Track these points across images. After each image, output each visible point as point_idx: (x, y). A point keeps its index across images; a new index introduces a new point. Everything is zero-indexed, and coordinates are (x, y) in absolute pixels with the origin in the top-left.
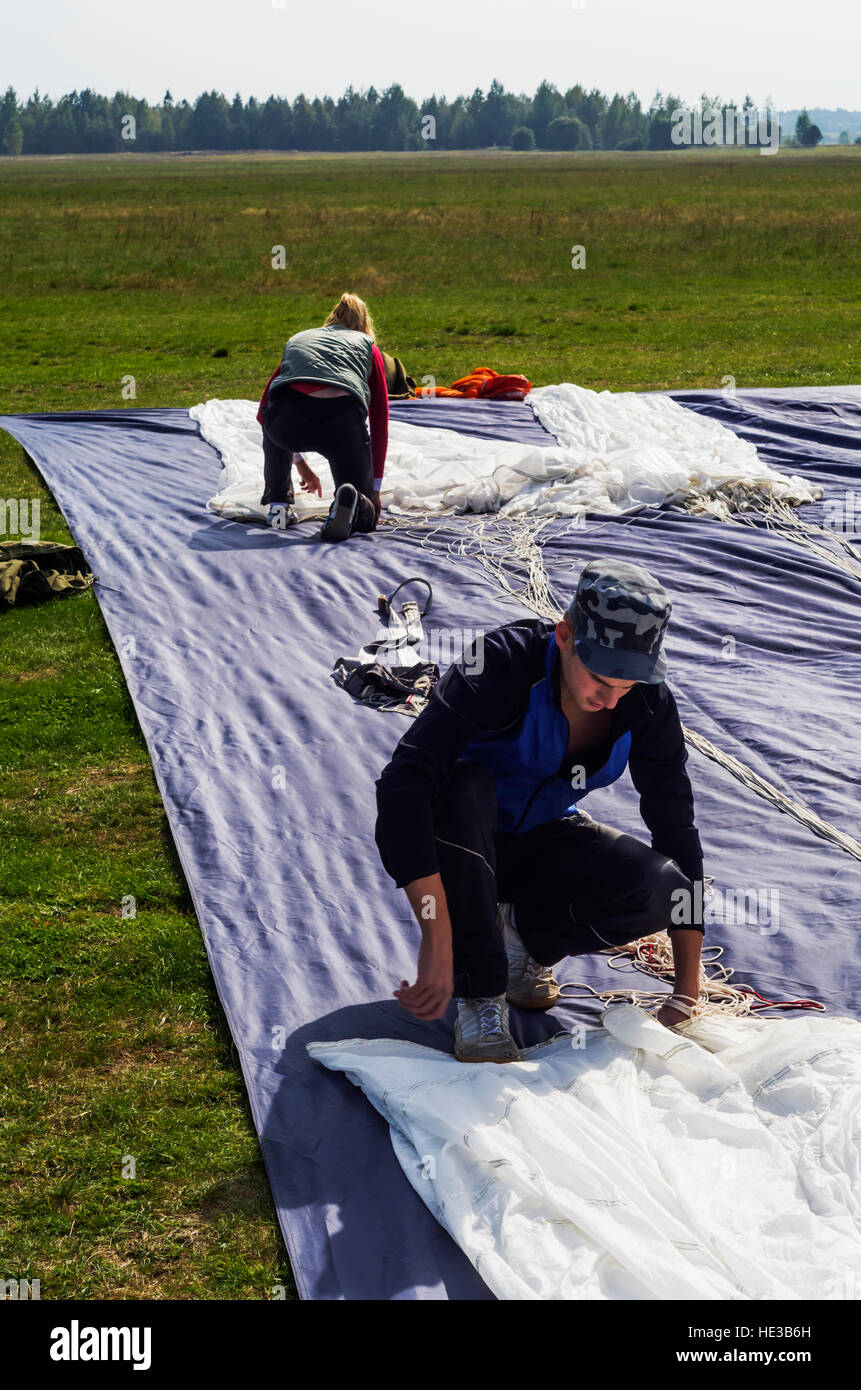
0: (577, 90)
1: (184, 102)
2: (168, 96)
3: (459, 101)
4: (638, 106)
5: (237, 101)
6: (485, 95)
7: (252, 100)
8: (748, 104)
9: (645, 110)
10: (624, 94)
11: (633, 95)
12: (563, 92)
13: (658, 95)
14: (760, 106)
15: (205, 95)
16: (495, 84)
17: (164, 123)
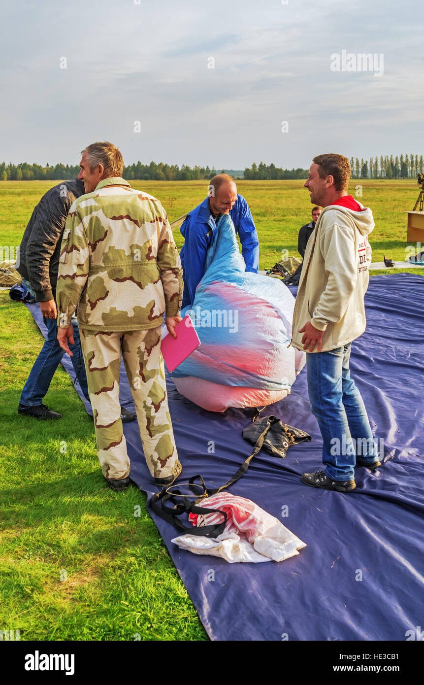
0: (161, 163)
1: (52, 166)
2: (48, 165)
3: (129, 167)
4: (178, 168)
5: (67, 166)
6: (136, 165)
7: (71, 166)
8: (208, 168)
9: (180, 169)
10: (174, 165)
11: (176, 166)
12: (157, 165)
13: (183, 166)
14: (211, 169)
15: (58, 165)
16: (139, 162)
17: (47, 171)
